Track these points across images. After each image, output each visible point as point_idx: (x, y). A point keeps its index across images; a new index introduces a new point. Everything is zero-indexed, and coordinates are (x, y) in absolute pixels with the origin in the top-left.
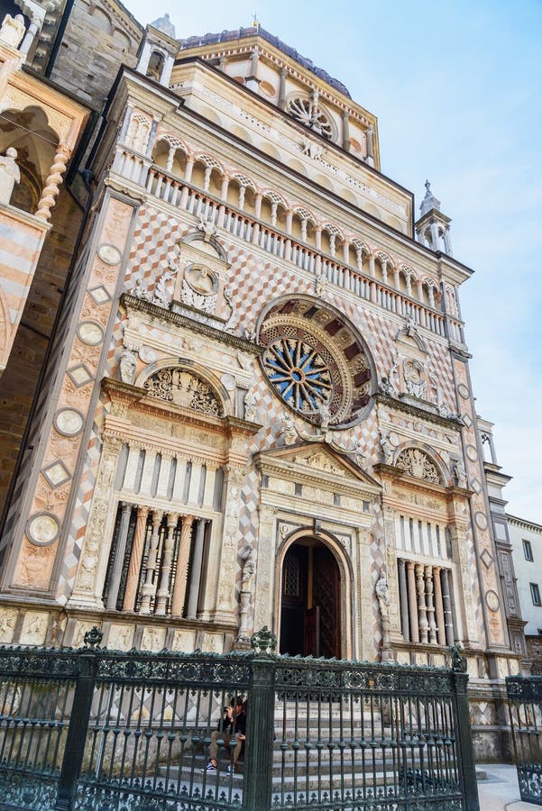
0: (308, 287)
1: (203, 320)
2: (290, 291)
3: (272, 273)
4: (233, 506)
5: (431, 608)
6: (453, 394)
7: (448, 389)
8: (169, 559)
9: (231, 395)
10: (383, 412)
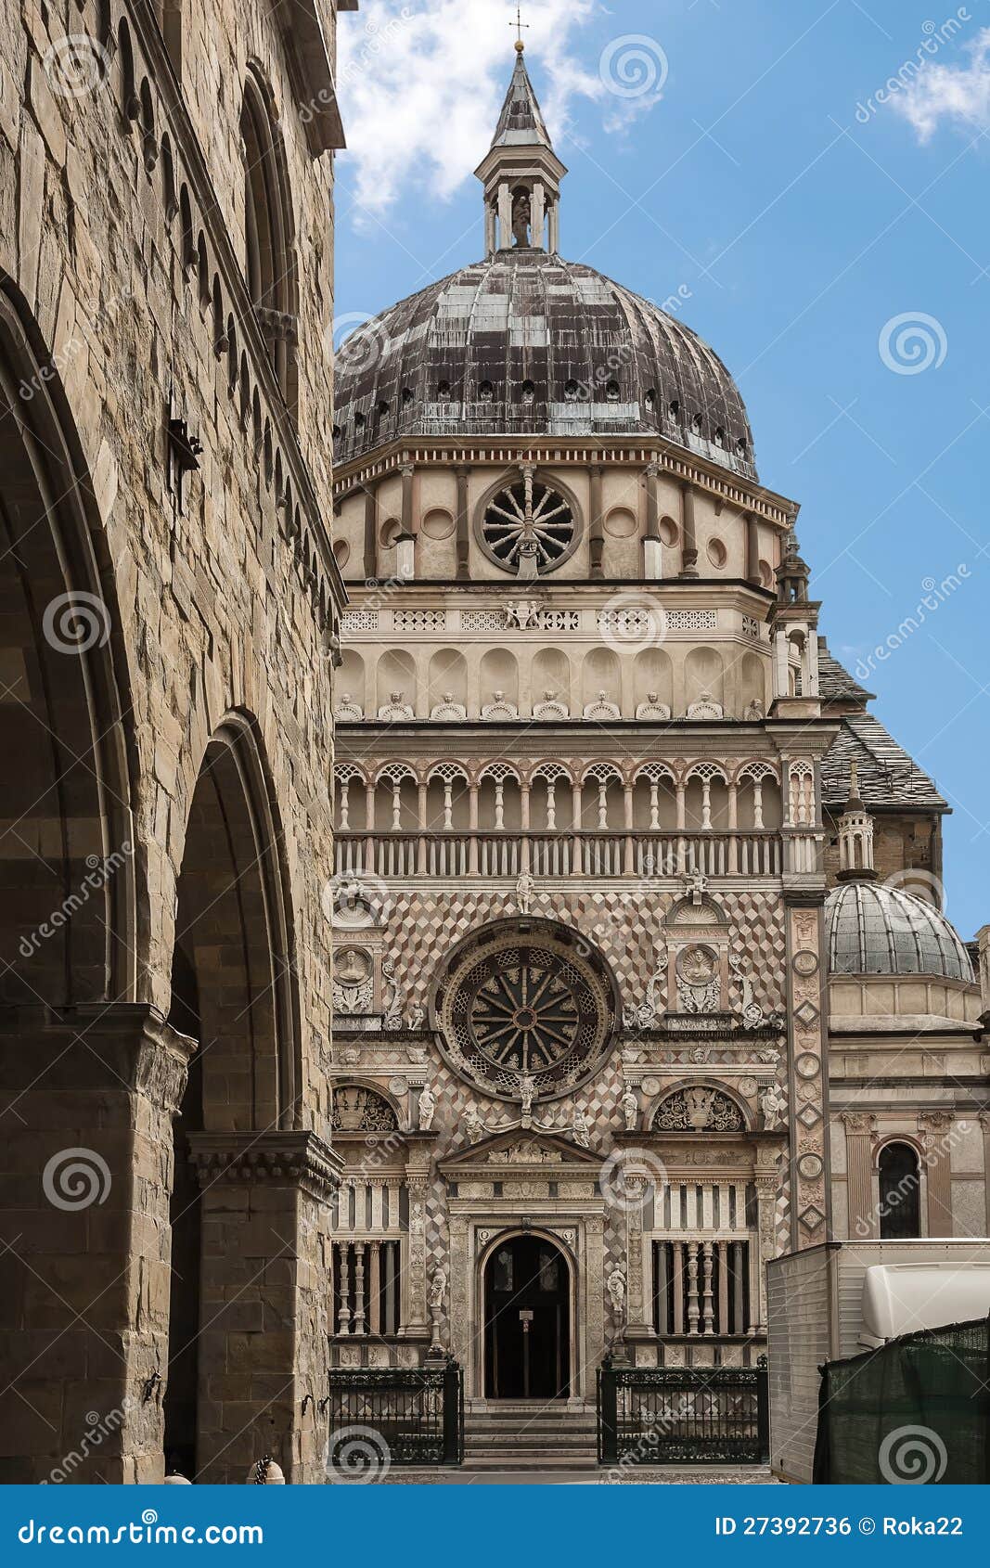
0: (506, 901)
1: (355, 1023)
2: (477, 923)
3: (447, 907)
4: (417, 1224)
5: (708, 1292)
6: (780, 976)
7: (770, 970)
8: (360, 1285)
9: (403, 1101)
10: (631, 1053)
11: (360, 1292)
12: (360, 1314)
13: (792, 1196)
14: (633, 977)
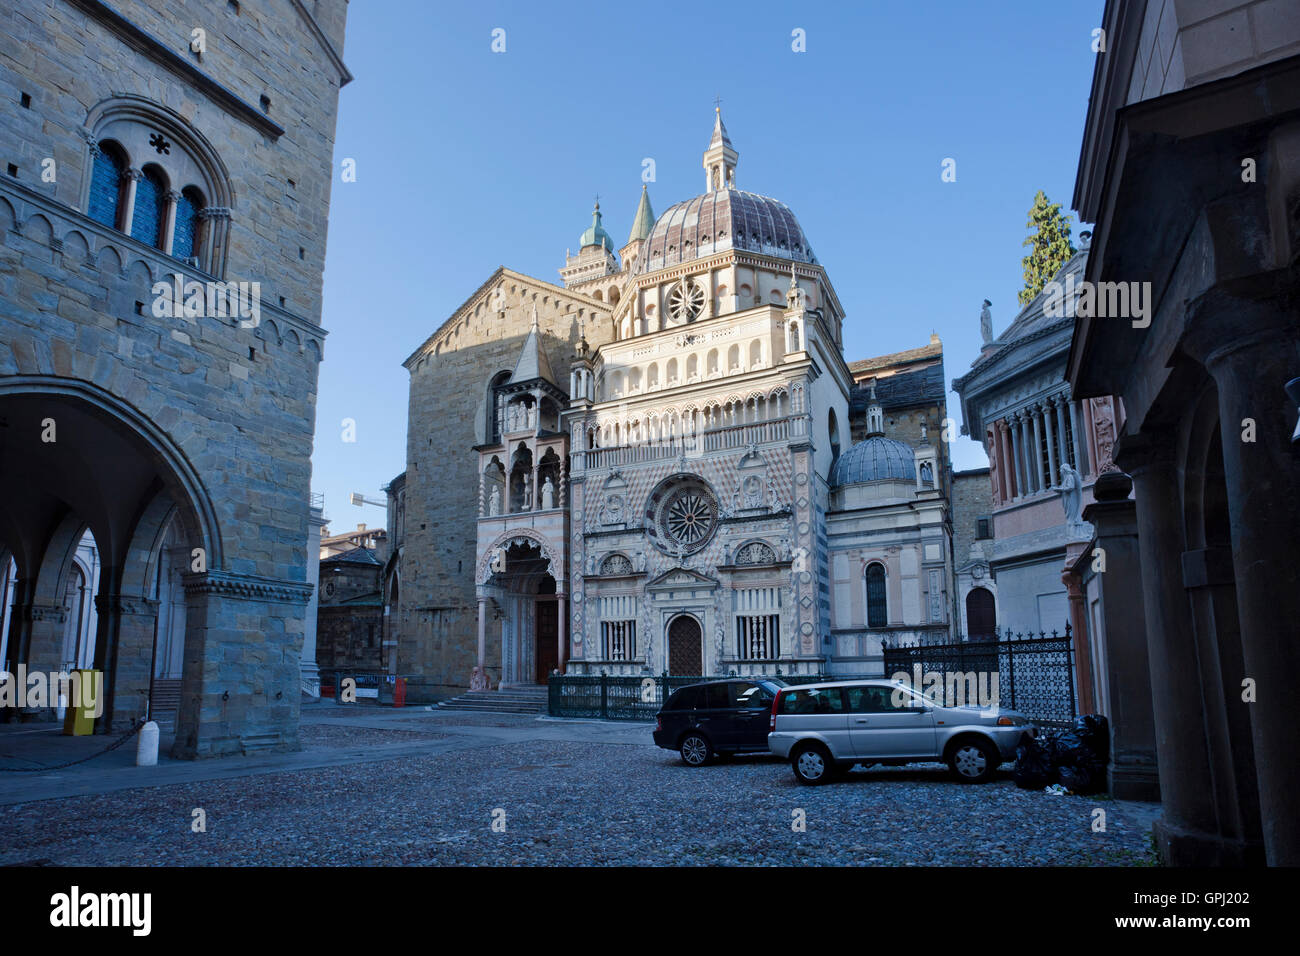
0: (673, 467)
1: (614, 529)
2: (662, 478)
3: (650, 473)
4: (641, 612)
5: (761, 639)
6: (790, 486)
7: (785, 484)
8: (622, 639)
9: (635, 559)
10: (724, 529)
11: (622, 642)
12: (622, 651)
13: (797, 592)
14: (725, 495)
